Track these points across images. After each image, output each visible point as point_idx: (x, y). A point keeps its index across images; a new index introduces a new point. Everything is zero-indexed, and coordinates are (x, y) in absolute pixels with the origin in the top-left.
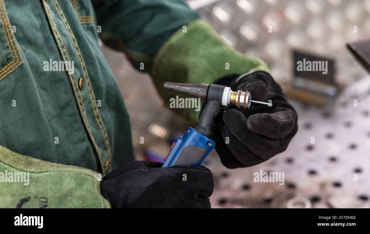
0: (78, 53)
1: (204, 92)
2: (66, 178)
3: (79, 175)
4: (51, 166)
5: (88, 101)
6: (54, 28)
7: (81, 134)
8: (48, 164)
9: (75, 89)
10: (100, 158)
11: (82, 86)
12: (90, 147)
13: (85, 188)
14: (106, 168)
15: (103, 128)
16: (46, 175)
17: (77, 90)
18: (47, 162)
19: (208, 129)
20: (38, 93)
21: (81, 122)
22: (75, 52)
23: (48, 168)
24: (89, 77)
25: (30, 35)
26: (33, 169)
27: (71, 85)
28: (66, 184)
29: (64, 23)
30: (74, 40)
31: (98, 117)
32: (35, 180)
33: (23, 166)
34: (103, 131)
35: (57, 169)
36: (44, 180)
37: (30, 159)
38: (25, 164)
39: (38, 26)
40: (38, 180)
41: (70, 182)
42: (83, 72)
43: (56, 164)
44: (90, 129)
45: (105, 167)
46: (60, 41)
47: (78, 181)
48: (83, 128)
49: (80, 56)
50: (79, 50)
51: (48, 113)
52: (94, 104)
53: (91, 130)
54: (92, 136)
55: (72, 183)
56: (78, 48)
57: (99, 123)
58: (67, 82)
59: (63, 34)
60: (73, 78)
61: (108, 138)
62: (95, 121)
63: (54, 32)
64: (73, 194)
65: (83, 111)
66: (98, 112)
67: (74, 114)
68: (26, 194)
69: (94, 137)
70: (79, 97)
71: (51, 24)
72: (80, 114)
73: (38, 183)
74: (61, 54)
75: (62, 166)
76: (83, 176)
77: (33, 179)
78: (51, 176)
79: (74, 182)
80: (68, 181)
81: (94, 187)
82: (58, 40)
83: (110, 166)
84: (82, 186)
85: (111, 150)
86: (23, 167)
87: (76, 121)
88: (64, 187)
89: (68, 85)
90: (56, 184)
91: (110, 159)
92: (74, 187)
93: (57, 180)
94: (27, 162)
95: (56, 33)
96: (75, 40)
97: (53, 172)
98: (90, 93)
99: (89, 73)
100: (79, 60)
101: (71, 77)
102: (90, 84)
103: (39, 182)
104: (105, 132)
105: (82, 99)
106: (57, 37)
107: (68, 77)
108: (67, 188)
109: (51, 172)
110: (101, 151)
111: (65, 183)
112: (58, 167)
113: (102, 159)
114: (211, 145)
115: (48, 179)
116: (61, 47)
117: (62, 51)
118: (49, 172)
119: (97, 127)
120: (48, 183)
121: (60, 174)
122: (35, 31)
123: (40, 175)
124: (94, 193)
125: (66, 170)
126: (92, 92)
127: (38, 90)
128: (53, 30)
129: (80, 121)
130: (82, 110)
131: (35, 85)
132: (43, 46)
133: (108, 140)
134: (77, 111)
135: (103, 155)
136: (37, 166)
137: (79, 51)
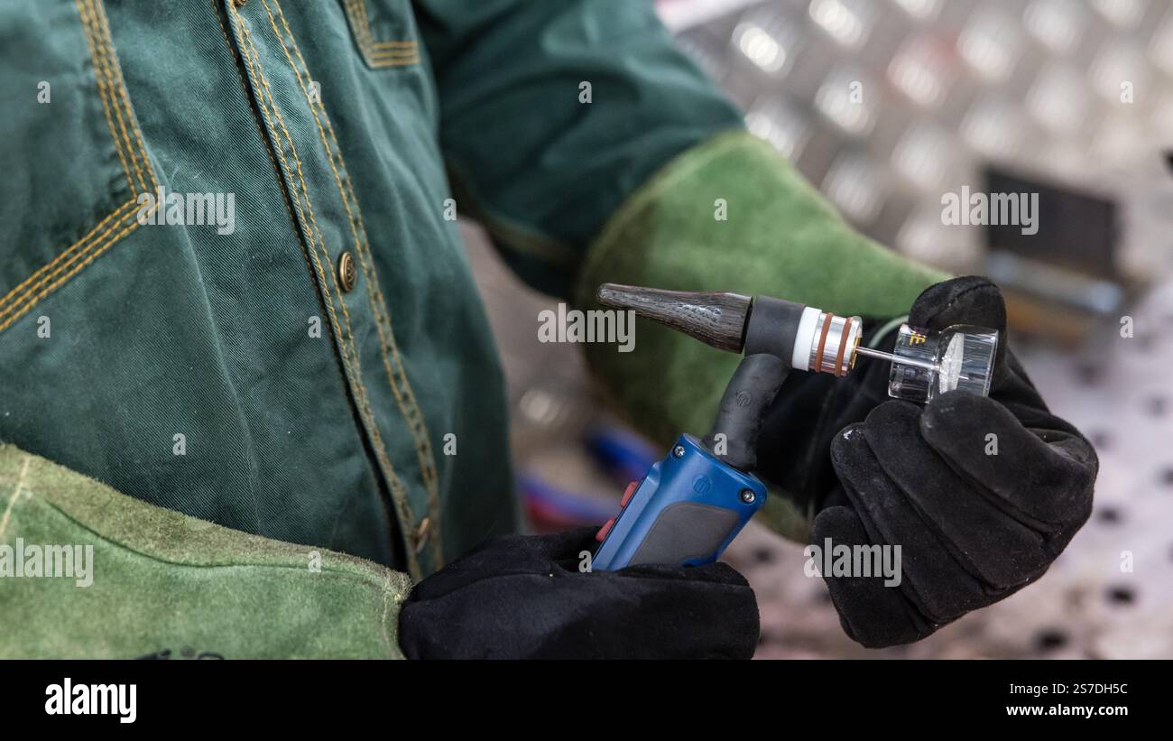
0: (338, 174)
1: (735, 325)
2: (288, 589)
3: (333, 581)
4: (247, 546)
5: (368, 327)
6: (264, 92)
7: (344, 433)
8: (237, 539)
9: (325, 290)
10: (400, 511)
11: (349, 278)
12: (372, 474)
13: (349, 627)
14: (421, 545)
15: (413, 414)
16: (227, 577)
17: (332, 291)
18: (235, 532)
19: (744, 446)
20: (207, 302)
21: (345, 396)
22: (329, 170)
23: (235, 554)
24: (371, 249)
25: (185, 117)
26: (187, 555)
27: (314, 275)
28: (287, 610)
29: (299, 76)
30: (326, 131)
31: (397, 377)
32: (192, 593)
33: (156, 542)
34: (413, 423)
35: (265, 558)
36: (220, 593)
37: (181, 522)
38: (163, 538)
39: (209, 88)
40: (202, 592)
41: (303, 602)
42: (353, 235)
43: (259, 539)
44: (372, 417)
45: (416, 540)
46: (283, 135)
47: (328, 601)
48: (350, 414)
49: (344, 183)
50: (343, 164)
51: (238, 364)
52: (386, 336)
53: (375, 421)
54: (377, 440)
55: (308, 607)
56: (340, 156)
57: (399, 397)
58: (302, 266)
59: (291, 113)
60: (321, 254)
61: (428, 444)
62: (387, 390)
63: (264, 107)
64: (309, 644)
65: (350, 359)
66: (398, 361)
67: (322, 370)
68: (157, 642)
69: (385, 441)
70: (339, 313)
71: (254, 81)
72: (342, 370)
73: (200, 604)
74: (282, 179)
75: (280, 547)
76: (345, 584)
77: (183, 587)
78: (242, 580)
79: (315, 604)
80: (295, 602)
81: (380, 622)
82: (274, 133)
83: (436, 533)
84: (340, 620)
85: (440, 484)
86: (156, 546)
87: (329, 390)
88: (281, 620)
89: (306, 276)
90: (256, 611)
91: (436, 514)
92: (314, 619)
93: (260, 594)
94: (171, 530)
95: (270, 108)
96: (331, 131)
97: (249, 567)
98: (373, 302)
99: (370, 235)
100: (342, 196)
101: (316, 249)
102: (374, 274)
103: (204, 601)
104: (418, 427)
105: (347, 320)
106: (272, 124)
107: (306, 251)
108: (291, 625)
109: (245, 565)
110: (403, 489)
111: (286, 607)
112: (268, 551)
113: (406, 514)
114: (753, 498)
115: (230, 592)
116: (285, 155)
117: (286, 167)
118: (239, 565)
119: (394, 410)
120: (232, 605)
121: (270, 575)
122: (200, 103)
123: (210, 573)
124: (376, 644)
125: (291, 561)
126: (380, 297)
127: (207, 292)
128: (260, 99)
129: (342, 391)
130: (346, 356)
131: (200, 275)
132: (226, 153)
133: (429, 451)
134: (333, 360)
135: (408, 501)
136: (202, 544)
137: (341, 166)
